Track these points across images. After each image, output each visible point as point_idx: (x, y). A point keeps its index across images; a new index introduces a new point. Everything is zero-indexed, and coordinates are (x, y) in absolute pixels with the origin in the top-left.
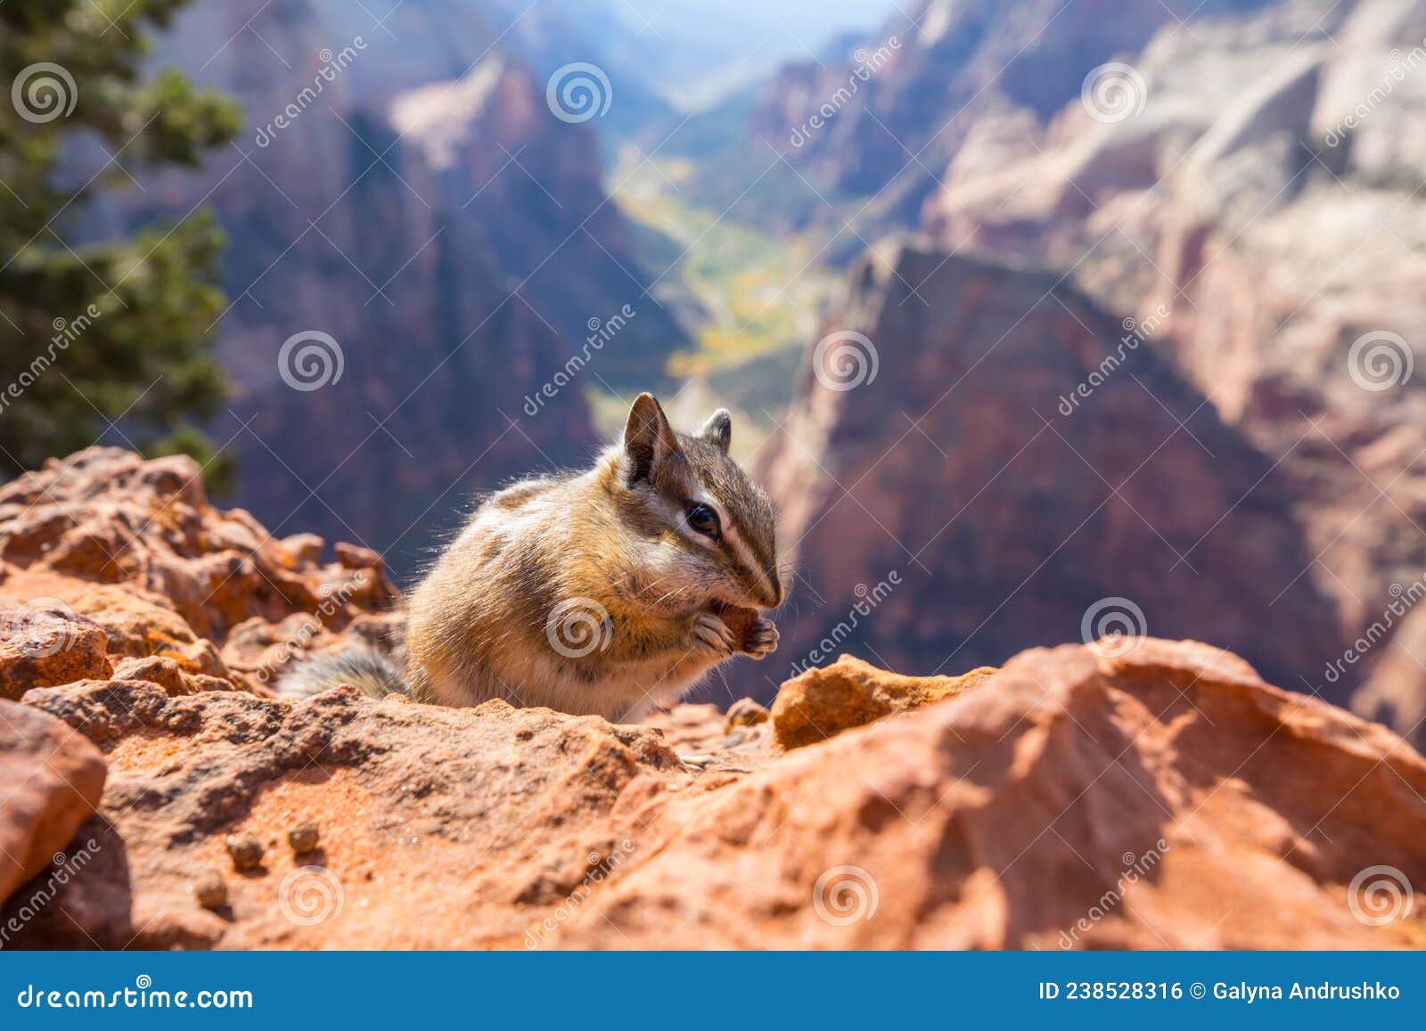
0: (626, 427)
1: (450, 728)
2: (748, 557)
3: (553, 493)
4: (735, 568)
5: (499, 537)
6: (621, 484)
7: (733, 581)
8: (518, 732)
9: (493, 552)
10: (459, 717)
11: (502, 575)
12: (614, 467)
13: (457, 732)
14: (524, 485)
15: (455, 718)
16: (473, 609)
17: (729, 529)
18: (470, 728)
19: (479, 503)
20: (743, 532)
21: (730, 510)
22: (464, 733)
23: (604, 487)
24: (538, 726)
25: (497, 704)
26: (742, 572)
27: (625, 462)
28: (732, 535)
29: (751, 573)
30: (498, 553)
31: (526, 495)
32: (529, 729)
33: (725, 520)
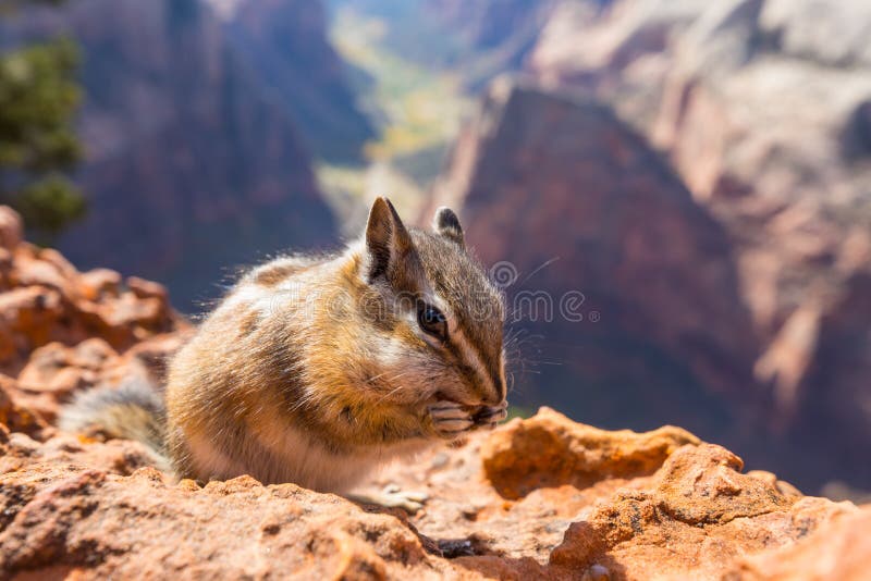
0: (367, 226)
1: (195, 522)
2: (472, 358)
3: (305, 276)
4: (460, 367)
5: (255, 313)
6: (363, 279)
8: (265, 526)
9: (250, 326)
10: (205, 505)
11: (257, 350)
12: (357, 261)
13: (203, 526)
14: (282, 262)
15: (201, 506)
16: (230, 378)
17: (455, 331)
18: (216, 519)
20: (469, 334)
21: (458, 313)
22: (210, 527)
23: (345, 277)
24: (284, 518)
25: (246, 481)
26: (467, 372)
27: (367, 260)
28: (458, 337)
29: (475, 372)
30: (254, 328)
31: (283, 273)
32: (276, 523)
33: (452, 322)
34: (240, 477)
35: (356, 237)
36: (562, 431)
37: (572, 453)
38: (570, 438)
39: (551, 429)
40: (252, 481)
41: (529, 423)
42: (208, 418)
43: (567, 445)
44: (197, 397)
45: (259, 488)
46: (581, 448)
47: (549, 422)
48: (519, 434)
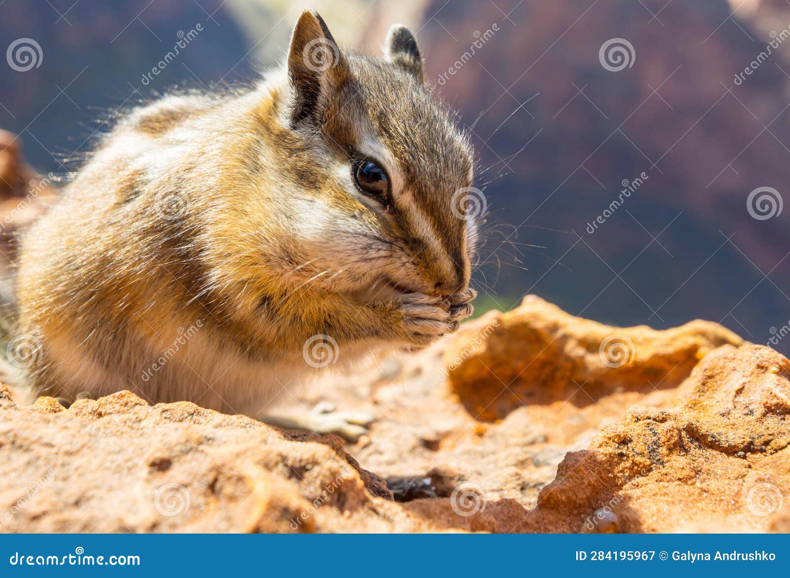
0: (289, 50)
1: (57, 454)
2: (423, 227)
3: (203, 121)
5: (138, 173)
6: (283, 122)
7: (404, 259)
8: (151, 460)
9: (130, 191)
10: (71, 431)
12: (276, 97)
13: (67, 459)
14: (171, 102)
15: (64, 432)
17: (402, 193)
18: (85, 450)
19: (114, 122)
20: (421, 196)
21: (407, 168)
22: (77, 461)
23: (259, 120)
24: (179, 448)
25: (125, 399)
27: (289, 96)
28: (406, 200)
30: (137, 194)
31: (172, 118)
32: (165, 455)
33: (398, 180)
34: (117, 394)
35: (275, 65)
36: (554, 328)
37: (568, 358)
38: (566, 338)
39: (539, 325)
40: (134, 398)
41: (510, 317)
42: (75, 315)
43: (561, 349)
44: (60, 288)
45: (144, 408)
46: (580, 351)
47: (536, 316)
48: (498, 333)
